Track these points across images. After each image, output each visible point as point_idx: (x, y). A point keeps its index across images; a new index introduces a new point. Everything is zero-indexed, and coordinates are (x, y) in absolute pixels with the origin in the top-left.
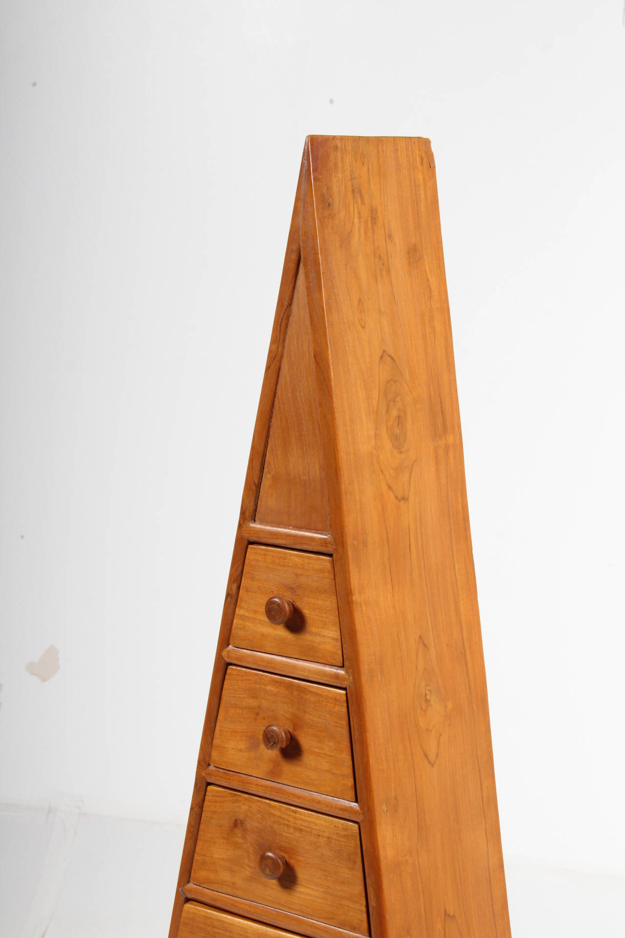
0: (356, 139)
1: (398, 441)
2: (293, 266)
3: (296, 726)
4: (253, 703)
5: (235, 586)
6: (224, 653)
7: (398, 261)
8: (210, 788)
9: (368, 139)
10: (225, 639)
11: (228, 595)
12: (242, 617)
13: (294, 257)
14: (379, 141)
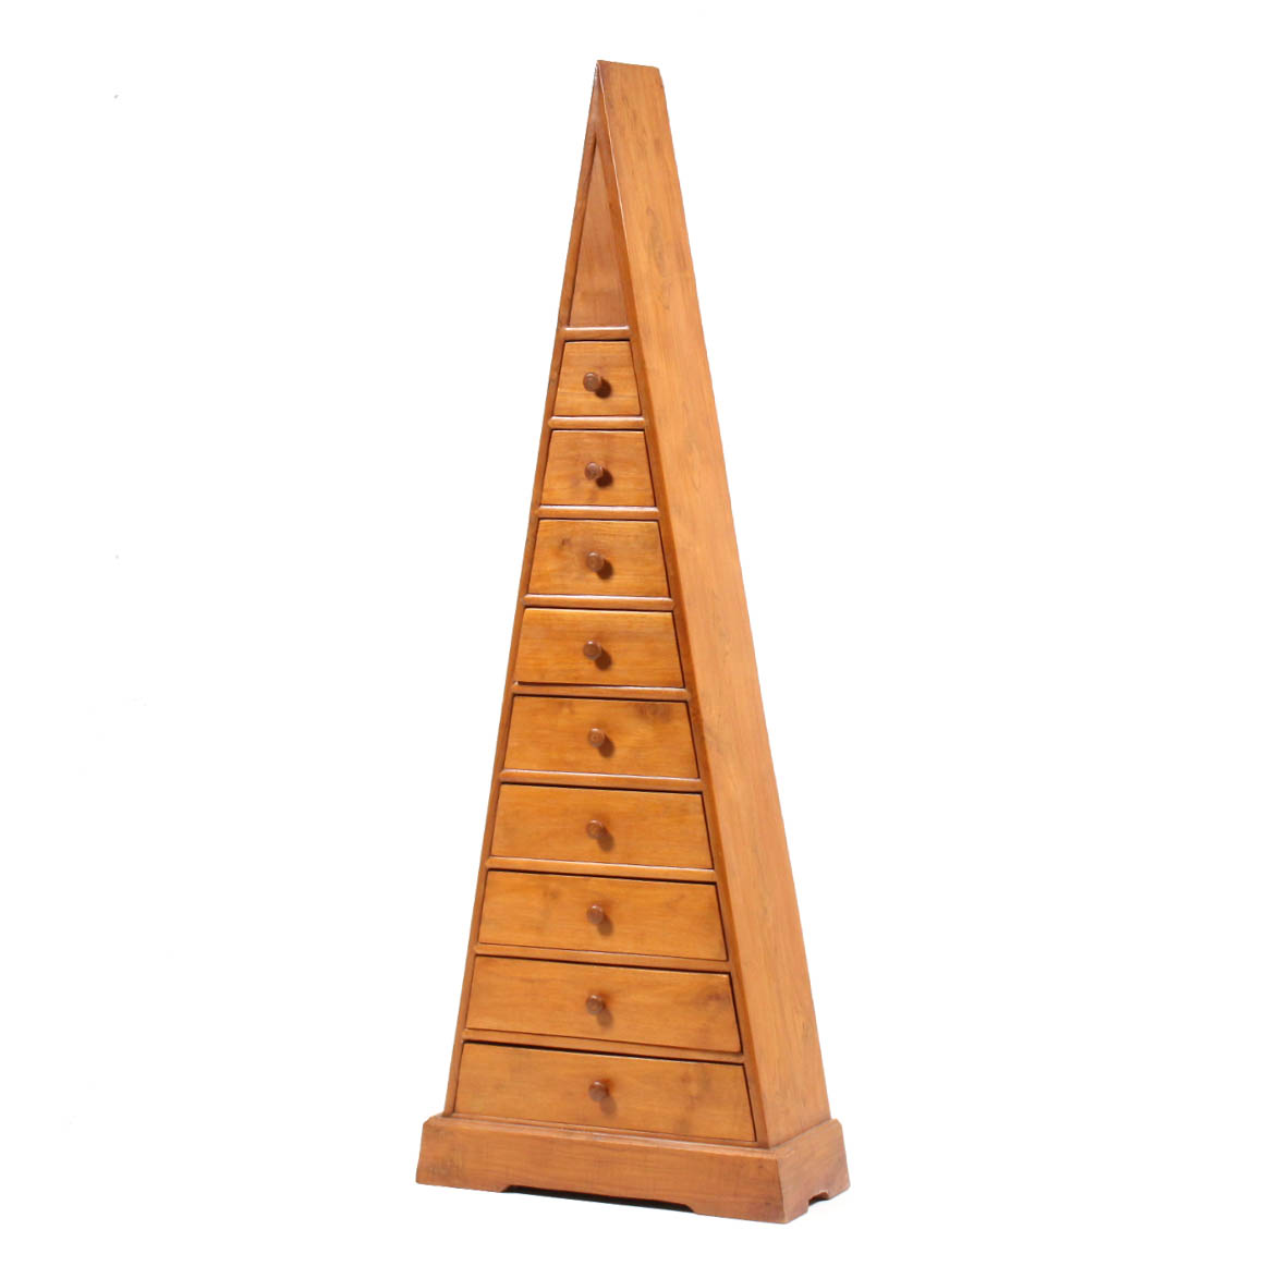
0: (621, 65)
1: (660, 267)
2: (590, 147)
3: (607, 462)
4: (573, 453)
5: (556, 374)
6: (549, 423)
7: (650, 147)
8: (541, 521)
9: (627, 66)
10: (550, 411)
11: (551, 380)
12: (564, 394)
13: (591, 141)
14: (634, 67)
